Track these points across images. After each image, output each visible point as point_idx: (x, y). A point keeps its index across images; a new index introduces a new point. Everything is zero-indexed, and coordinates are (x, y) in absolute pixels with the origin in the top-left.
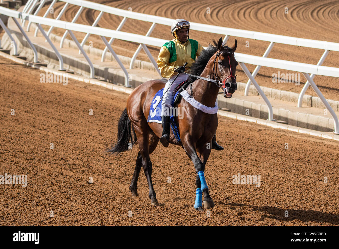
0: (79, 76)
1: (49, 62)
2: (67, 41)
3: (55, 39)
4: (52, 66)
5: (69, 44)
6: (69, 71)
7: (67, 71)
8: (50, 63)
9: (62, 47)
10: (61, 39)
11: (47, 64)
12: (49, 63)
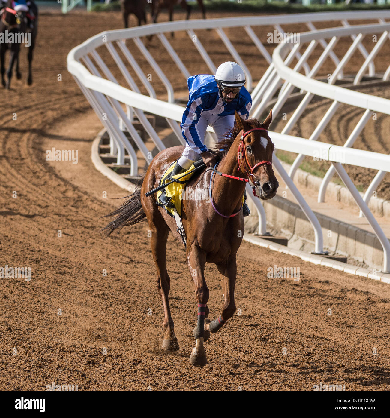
0: (357, 268)
1: (291, 234)
2: (333, 187)
3: (307, 183)
4: (300, 243)
5: (339, 193)
6: (336, 256)
7: (330, 255)
8: (295, 237)
9: (323, 201)
10: (320, 182)
11: (288, 238)
12: (292, 237)
